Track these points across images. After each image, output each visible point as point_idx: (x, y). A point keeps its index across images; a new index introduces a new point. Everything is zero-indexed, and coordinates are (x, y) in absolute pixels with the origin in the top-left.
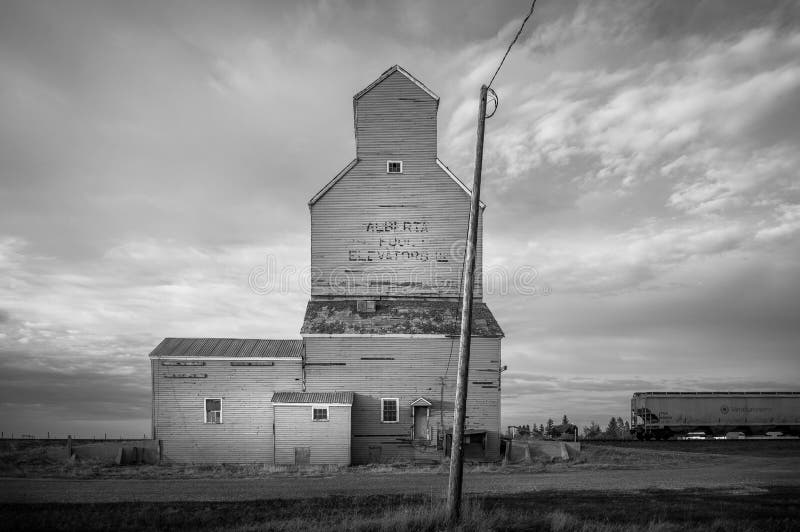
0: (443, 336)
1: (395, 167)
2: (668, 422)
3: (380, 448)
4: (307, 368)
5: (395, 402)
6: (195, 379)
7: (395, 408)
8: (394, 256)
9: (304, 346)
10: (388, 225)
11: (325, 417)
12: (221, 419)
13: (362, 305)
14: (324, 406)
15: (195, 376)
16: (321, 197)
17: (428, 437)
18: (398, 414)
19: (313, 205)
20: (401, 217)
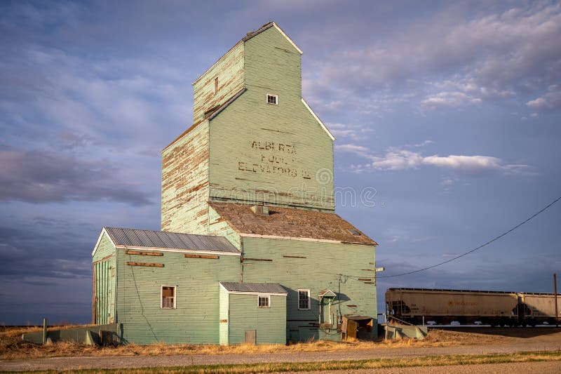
0: (339, 242)
1: (272, 99)
2: (416, 312)
3: (298, 331)
4: (244, 262)
5: (307, 293)
6: (154, 268)
7: (307, 297)
8: (272, 171)
9: (242, 243)
10: (268, 144)
11: (267, 304)
12: (175, 304)
13: (259, 210)
14: (267, 295)
15: (154, 265)
16: (217, 115)
17: (330, 322)
18: (309, 302)
19: (210, 120)
20: (277, 140)
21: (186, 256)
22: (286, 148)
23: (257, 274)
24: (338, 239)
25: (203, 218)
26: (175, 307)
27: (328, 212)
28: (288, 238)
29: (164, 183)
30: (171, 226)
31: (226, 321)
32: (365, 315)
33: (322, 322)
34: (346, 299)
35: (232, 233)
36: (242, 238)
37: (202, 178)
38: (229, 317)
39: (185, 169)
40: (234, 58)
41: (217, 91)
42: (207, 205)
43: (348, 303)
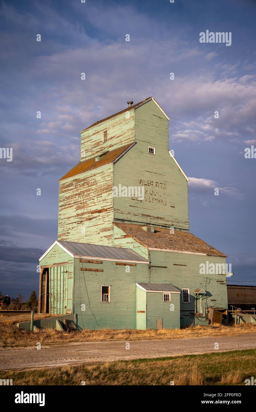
0: (205, 254)
1: (151, 150)
3: (183, 318)
4: (152, 268)
5: (187, 291)
6: (97, 272)
7: (188, 294)
8: (152, 201)
9: (149, 255)
10: (149, 182)
11: (169, 300)
12: (109, 299)
13: (149, 230)
14: (169, 293)
15: (97, 270)
16: (118, 160)
17: (201, 312)
18: (189, 297)
19: (114, 163)
20: (155, 179)
21: (117, 264)
22: (160, 185)
23: (159, 277)
24: (204, 252)
25: (107, 233)
26: (109, 301)
27: (185, 231)
28: (176, 251)
29: (60, 204)
30: (70, 237)
31: (143, 312)
32: (221, 306)
33: (197, 312)
34: (210, 295)
35: (140, 247)
36: (149, 251)
37: (105, 204)
38: (147, 309)
39: (86, 196)
40: (125, 120)
41: (105, 141)
42: (112, 224)
43: (211, 298)
